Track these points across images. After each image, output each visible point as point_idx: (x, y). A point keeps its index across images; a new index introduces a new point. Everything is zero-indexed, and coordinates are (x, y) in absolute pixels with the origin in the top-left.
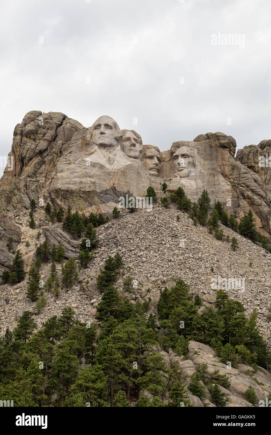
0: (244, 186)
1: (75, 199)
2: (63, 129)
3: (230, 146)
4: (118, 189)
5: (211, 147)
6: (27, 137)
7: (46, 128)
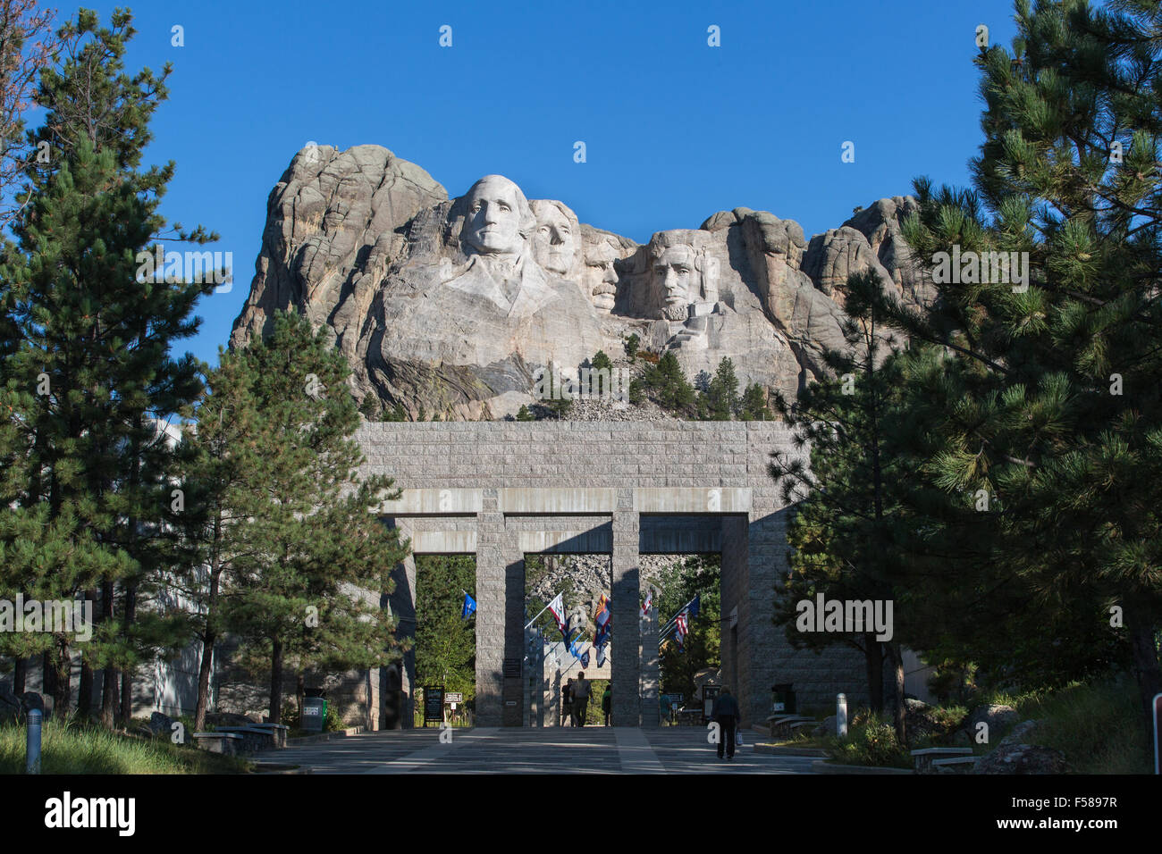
0: (818, 346)
1: (431, 385)
2: (387, 196)
3: (789, 248)
4: (527, 359)
5: (745, 245)
6: (305, 221)
7: (348, 197)
